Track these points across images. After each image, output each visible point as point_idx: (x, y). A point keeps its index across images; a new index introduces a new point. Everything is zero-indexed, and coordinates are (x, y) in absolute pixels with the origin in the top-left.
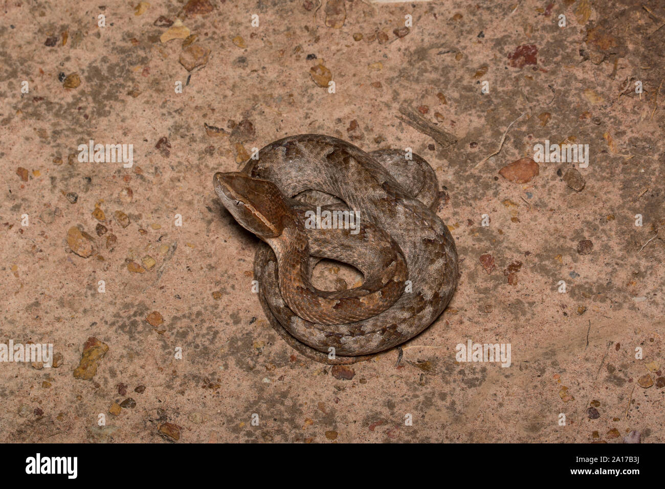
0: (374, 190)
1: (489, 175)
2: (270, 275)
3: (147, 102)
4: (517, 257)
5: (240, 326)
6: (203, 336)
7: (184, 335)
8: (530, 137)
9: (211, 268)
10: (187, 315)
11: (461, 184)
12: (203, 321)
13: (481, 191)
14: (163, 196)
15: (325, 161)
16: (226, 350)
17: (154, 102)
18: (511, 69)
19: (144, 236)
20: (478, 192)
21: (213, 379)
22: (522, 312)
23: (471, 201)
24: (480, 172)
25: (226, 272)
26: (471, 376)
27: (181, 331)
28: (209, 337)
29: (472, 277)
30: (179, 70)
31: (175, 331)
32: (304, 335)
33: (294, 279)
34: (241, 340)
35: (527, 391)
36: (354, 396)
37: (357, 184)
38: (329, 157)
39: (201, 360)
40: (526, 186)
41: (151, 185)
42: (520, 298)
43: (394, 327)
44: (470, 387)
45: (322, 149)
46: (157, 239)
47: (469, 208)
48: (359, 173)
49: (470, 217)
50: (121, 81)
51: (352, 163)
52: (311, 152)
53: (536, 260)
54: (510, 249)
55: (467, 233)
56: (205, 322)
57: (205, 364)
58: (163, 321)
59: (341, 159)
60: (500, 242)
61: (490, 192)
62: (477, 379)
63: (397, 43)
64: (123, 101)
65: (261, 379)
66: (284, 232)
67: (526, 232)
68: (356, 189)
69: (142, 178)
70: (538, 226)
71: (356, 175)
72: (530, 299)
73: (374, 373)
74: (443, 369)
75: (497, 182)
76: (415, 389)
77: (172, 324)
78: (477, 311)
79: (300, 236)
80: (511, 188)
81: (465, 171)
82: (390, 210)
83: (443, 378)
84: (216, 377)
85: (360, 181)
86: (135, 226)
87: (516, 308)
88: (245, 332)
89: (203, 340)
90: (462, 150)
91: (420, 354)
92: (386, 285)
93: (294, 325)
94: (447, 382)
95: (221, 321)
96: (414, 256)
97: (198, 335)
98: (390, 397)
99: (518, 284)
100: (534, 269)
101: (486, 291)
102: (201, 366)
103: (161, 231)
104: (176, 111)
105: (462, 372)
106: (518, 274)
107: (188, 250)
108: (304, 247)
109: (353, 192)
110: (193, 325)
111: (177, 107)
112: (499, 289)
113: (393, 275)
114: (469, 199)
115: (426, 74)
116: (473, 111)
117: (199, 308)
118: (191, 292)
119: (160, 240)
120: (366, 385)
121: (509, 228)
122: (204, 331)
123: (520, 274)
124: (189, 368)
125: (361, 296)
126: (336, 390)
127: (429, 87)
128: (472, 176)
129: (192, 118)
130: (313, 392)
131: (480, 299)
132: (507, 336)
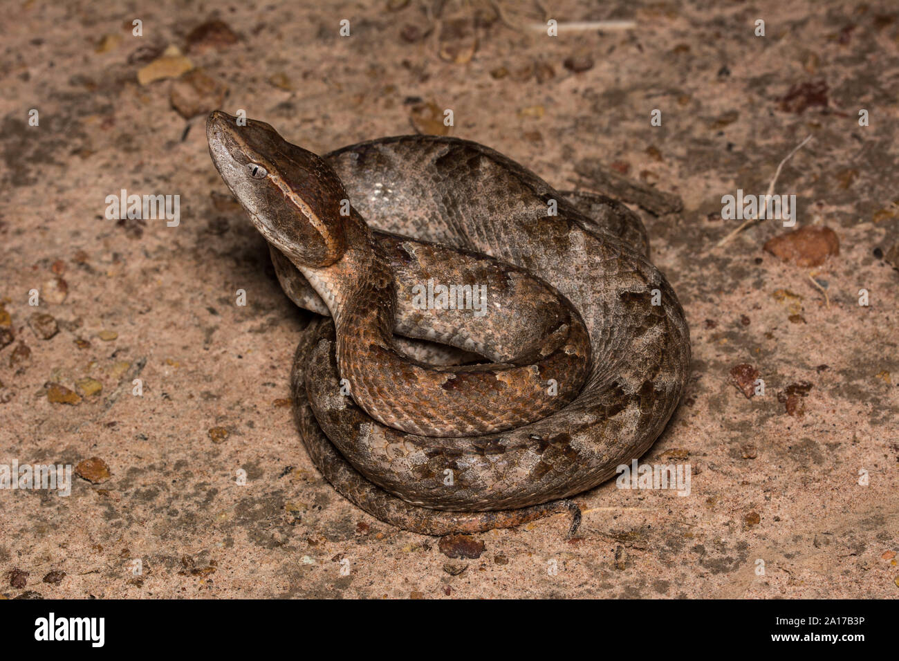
0: (527, 204)
1: (744, 257)
2: (320, 360)
3: (107, 166)
4: (801, 376)
5: (260, 482)
6: (187, 497)
7: (150, 495)
8: (820, 205)
9: (208, 396)
10: (158, 466)
11: (691, 270)
12: (188, 475)
13: (730, 281)
14: (125, 295)
15: (432, 171)
16: (230, 516)
17: (119, 166)
18: (780, 115)
19: (84, 351)
20: (723, 281)
21: (203, 561)
22: (815, 458)
23: (711, 296)
24: (727, 252)
25: (238, 403)
26: (716, 556)
27: (143, 490)
28: (198, 499)
29: (716, 404)
30: (169, 121)
31: (132, 490)
32: (384, 458)
33: (366, 333)
34: (260, 501)
35: (831, 578)
36: (484, 585)
37: (494, 199)
38: (440, 162)
39: (180, 533)
40: (814, 271)
41: (103, 278)
42: (810, 437)
43: (564, 439)
44: (715, 573)
45: (428, 151)
46: (109, 355)
47: (708, 305)
48: (498, 179)
49: (710, 317)
50: (62, 137)
51: (485, 164)
52: (407, 158)
53: (840, 378)
54: (788, 362)
55: (705, 339)
56: (192, 475)
57: (187, 539)
58: (109, 473)
59: (464, 162)
60: (767, 353)
61: (749, 281)
62: (730, 560)
63: (571, 82)
64: (62, 165)
65: (297, 559)
66: (346, 258)
67: (818, 337)
68: (491, 209)
69: (89, 269)
70: (842, 330)
71: (491, 184)
72: (830, 438)
73: (523, 548)
74: (662, 544)
75: (761, 267)
76: (606, 575)
77: (127, 481)
78: (726, 456)
79: (379, 265)
80: (788, 275)
81: (699, 252)
82: (558, 240)
83: (661, 558)
84: (208, 558)
85: (499, 193)
86: (66, 337)
87: (805, 451)
88: (268, 491)
89: (187, 503)
90: (694, 225)
91: (615, 522)
92: (548, 357)
93: (365, 440)
94: (669, 564)
95: (224, 475)
96: (604, 331)
97: (176, 497)
98: (554, 588)
99: (807, 414)
100: (836, 391)
101: (744, 426)
102: (178, 543)
103: (117, 343)
104: (160, 178)
105: (699, 549)
106: (807, 400)
107: (167, 371)
108: (386, 283)
109: (487, 215)
110: (169, 481)
111: (164, 171)
112: (770, 422)
113: (564, 343)
114: (708, 292)
115: (624, 124)
116: (713, 173)
117: (181, 455)
118: (169, 432)
119: (114, 355)
120: (508, 566)
121: (786, 332)
122: (190, 490)
123: (811, 399)
124: (154, 547)
125: (498, 370)
126: (447, 576)
127: (631, 141)
128: (713, 259)
129: (189, 184)
130: (401, 580)
131: (733, 440)
132: (789, 494)
